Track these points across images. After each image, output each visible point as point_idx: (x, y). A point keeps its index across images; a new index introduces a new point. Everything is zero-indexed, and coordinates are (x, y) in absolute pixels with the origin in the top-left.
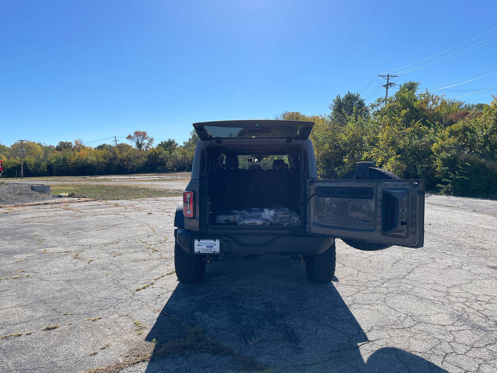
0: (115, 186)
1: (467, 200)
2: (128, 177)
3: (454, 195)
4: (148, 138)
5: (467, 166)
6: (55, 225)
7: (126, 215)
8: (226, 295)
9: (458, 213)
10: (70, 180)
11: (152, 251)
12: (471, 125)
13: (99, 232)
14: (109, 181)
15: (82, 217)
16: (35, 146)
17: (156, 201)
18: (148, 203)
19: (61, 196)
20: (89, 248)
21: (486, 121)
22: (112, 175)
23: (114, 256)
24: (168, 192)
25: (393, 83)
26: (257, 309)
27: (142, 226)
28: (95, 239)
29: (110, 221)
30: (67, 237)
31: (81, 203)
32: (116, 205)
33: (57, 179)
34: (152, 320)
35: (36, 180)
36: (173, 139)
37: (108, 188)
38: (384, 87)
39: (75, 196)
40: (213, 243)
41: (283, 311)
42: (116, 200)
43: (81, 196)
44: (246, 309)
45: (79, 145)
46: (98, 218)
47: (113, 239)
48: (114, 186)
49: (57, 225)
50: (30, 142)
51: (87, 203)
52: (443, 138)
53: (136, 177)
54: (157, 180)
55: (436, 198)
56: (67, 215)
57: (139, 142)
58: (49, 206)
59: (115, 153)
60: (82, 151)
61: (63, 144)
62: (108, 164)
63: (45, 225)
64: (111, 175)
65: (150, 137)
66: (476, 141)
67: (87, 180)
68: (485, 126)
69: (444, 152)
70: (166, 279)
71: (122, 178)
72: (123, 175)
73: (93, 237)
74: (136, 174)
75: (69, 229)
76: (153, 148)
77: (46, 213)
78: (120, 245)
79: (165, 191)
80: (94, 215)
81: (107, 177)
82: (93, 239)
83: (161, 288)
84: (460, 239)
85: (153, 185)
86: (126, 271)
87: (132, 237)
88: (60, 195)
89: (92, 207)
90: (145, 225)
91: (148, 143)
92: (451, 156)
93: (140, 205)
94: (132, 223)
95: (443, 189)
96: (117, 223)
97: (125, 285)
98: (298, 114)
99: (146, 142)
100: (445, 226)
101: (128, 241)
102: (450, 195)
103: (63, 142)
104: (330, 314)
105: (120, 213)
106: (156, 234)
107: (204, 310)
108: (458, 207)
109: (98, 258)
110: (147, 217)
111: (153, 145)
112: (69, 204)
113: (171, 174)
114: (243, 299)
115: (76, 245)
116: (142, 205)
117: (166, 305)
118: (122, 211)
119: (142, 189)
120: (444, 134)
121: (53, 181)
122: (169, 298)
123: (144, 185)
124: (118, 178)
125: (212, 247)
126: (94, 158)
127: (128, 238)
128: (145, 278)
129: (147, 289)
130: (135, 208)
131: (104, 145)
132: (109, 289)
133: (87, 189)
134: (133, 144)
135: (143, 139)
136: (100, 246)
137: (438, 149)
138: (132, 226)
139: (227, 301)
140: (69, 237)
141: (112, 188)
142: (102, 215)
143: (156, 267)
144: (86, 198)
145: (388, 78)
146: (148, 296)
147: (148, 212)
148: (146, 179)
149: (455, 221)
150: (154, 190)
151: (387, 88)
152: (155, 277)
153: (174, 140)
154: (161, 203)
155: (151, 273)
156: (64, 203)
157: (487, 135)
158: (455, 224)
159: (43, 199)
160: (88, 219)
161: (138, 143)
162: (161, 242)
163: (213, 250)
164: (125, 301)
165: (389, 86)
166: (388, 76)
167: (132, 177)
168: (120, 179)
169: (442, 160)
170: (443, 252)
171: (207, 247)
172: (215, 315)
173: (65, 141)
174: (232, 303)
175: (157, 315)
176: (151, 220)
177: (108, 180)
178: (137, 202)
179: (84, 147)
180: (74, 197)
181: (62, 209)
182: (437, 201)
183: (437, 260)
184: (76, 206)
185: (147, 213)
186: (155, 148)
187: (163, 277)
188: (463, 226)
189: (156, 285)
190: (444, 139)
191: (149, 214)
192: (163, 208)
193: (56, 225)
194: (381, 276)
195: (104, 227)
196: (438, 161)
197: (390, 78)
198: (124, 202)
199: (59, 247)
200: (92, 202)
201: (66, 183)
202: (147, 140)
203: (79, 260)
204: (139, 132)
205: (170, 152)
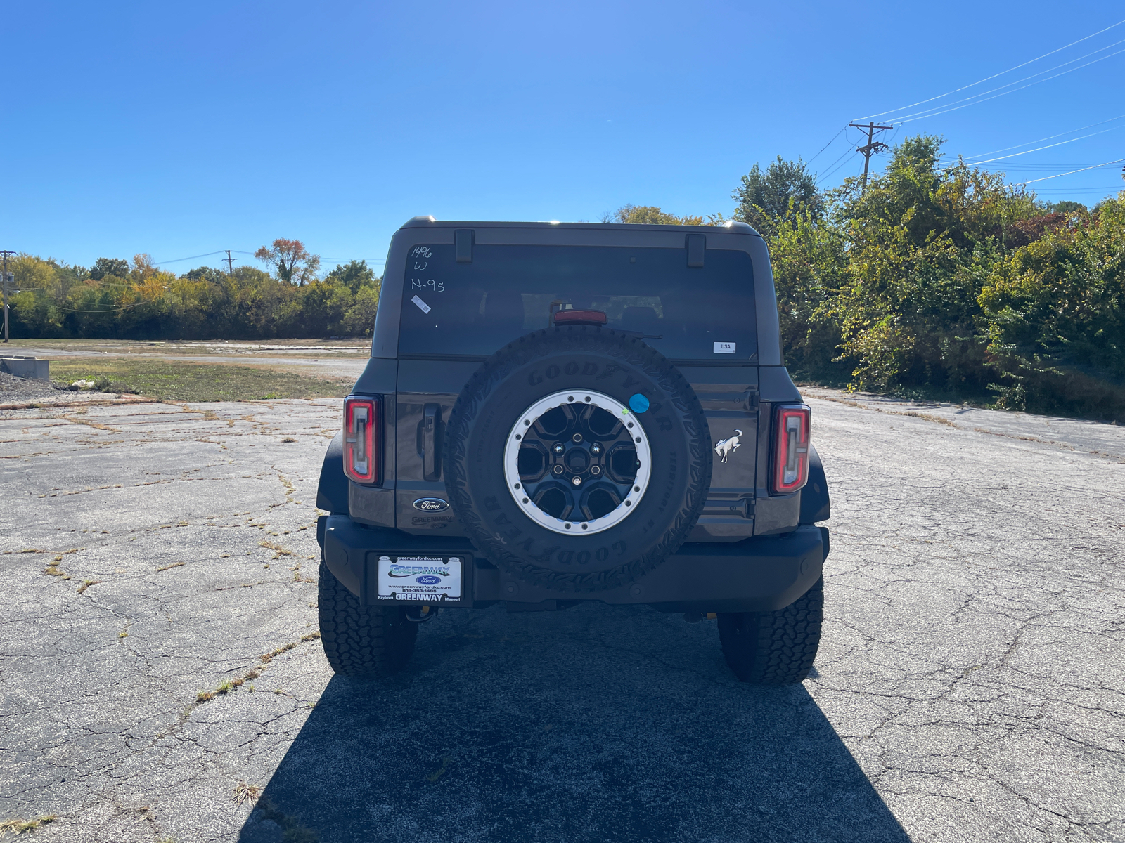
0: (220, 367)
1: (1063, 425)
2: (257, 346)
3: (1027, 411)
4: (307, 256)
5: (1060, 342)
6: (28, 467)
7: (226, 444)
8: (478, 726)
9: (1061, 458)
10: (119, 348)
11: (274, 553)
12: (1074, 244)
13: (142, 490)
14: (209, 353)
15: (109, 446)
16: (40, 266)
17: (312, 408)
18: (291, 410)
19: (75, 389)
20: (99, 539)
21: (1110, 237)
22: (220, 340)
23: (162, 568)
24: (344, 385)
25: (882, 144)
26: (578, 790)
27: (262, 477)
28: (124, 510)
29: (180, 460)
30: (50, 503)
31: (122, 407)
32: (209, 416)
33: (87, 344)
34: (223, 836)
35: (36, 346)
36: (361, 261)
37: (202, 370)
38: (862, 152)
39: (111, 389)
40: (440, 568)
41: (665, 800)
42: (213, 401)
43: (124, 390)
44: (542, 789)
45: (143, 267)
46: (151, 449)
47: (173, 512)
48: (218, 367)
49: (36, 467)
50: (29, 258)
51: (136, 409)
52: (1005, 274)
53: (276, 347)
54: (322, 355)
55: (991, 418)
56: (73, 438)
57: (286, 265)
58: (35, 413)
59: (227, 288)
60: (149, 283)
61: (107, 263)
62: (210, 315)
63: (5, 465)
64: (217, 339)
65: (311, 255)
66: (1086, 284)
67: (158, 349)
68: (1109, 247)
69: (1007, 307)
70: (297, 657)
71: (240, 348)
72: (245, 342)
73: (120, 504)
74: (277, 340)
75: (65, 478)
76: (317, 281)
77: (21, 432)
78: (190, 533)
79: (337, 382)
80: (142, 441)
81: (208, 345)
82: (120, 510)
83: (277, 693)
84: (1100, 534)
85: (312, 366)
86: (183, 622)
87: (227, 510)
88: (73, 384)
89: (146, 417)
90: (270, 472)
91: (306, 270)
92: (1026, 317)
93: (270, 418)
94: (235, 467)
95: (1001, 396)
96: (199, 465)
97: (165, 678)
98: (656, 211)
99: (301, 265)
100: (1045, 494)
101: (214, 520)
102: (1017, 411)
103: (106, 260)
104: (823, 818)
105: (212, 438)
106: (295, 501)
107: (405, 792)
108: (1053, 441)
109: (113, 575)
110: (280, 451)
111: (317, 273)
112: (89, 409)
113: (358, 342)
114: (534, 746)
115: (63, 530)
116: (274, 417)
117: (280, 768)
118: (219, 431)
119: (282, 376)
120: (1008, 266)
121: (75, 350)
122: (294, 736)
123: (291, 365)
124: (232, 348)
125: (436, 582)
126: (177, 300)
127: (216, 512)
128: (235, 651)
129: (231, 697)
130: (254, 423)
131: (203, 270)
132: (114, 693)
133: (150, 372)
134: (270, 269)
135: (294, 257)
136: (131, 535)
137: (993, 300)
138: (233, 475)
139: (483, 755)
140: (56, 505)
141: (210, 372)
142: (164, 440)
143: (273, 610)
144: (137, 394)
145: (871, 131)
146: (229, 727)
147: (285, 437)
148: (297, 352)
149: (1064, 480)
150: (310, 379)
151: (868, 156)
152: (265, 648)
153: (363, 262)
154: (324, 412)
155: (257, 632)
156: (78, 406)
157: (1112, 269)
158: (1068, 488)
159: (28, 395)
160: (121, 453)
161: (282, 267)
162: (305, 525)
163: (440, 592)
164: (150, 743)
165: (872, 150)
166: (872, 126)
167: (267, 347)
168: (237, 350)
169: (1002, 327)
170: (1075, 576)
171: (419, 580)
172: (441, 818)
173: (110, 258)
174: (496, 762)
175: (242, 815)
176: (288, 460)
177: (207, 352)
178: (262, 409)
179: (155, 273)
180: (108, 392)
181: (67, 422)
182: (995, 426)
183: (1070, 602)
184: (106, 414)
185: (280, 440)
186: (322, 280)
187: (290, 648)
188: (1090, 494)
189: (265, 678)
190: (1009, 277)
191: (287, 441)
192: (324, 427)
193: (32, 467)
194: (936, 658)
195: (158, 475)
196: (994, 330)
197: (875, 130)
198: (232, 407)
199: (17, 534)
200: (148, 405)
201: (106, 354)
202: (304, 261)
203: (56, 579)
204: (286, 243)
205: (354, 292)
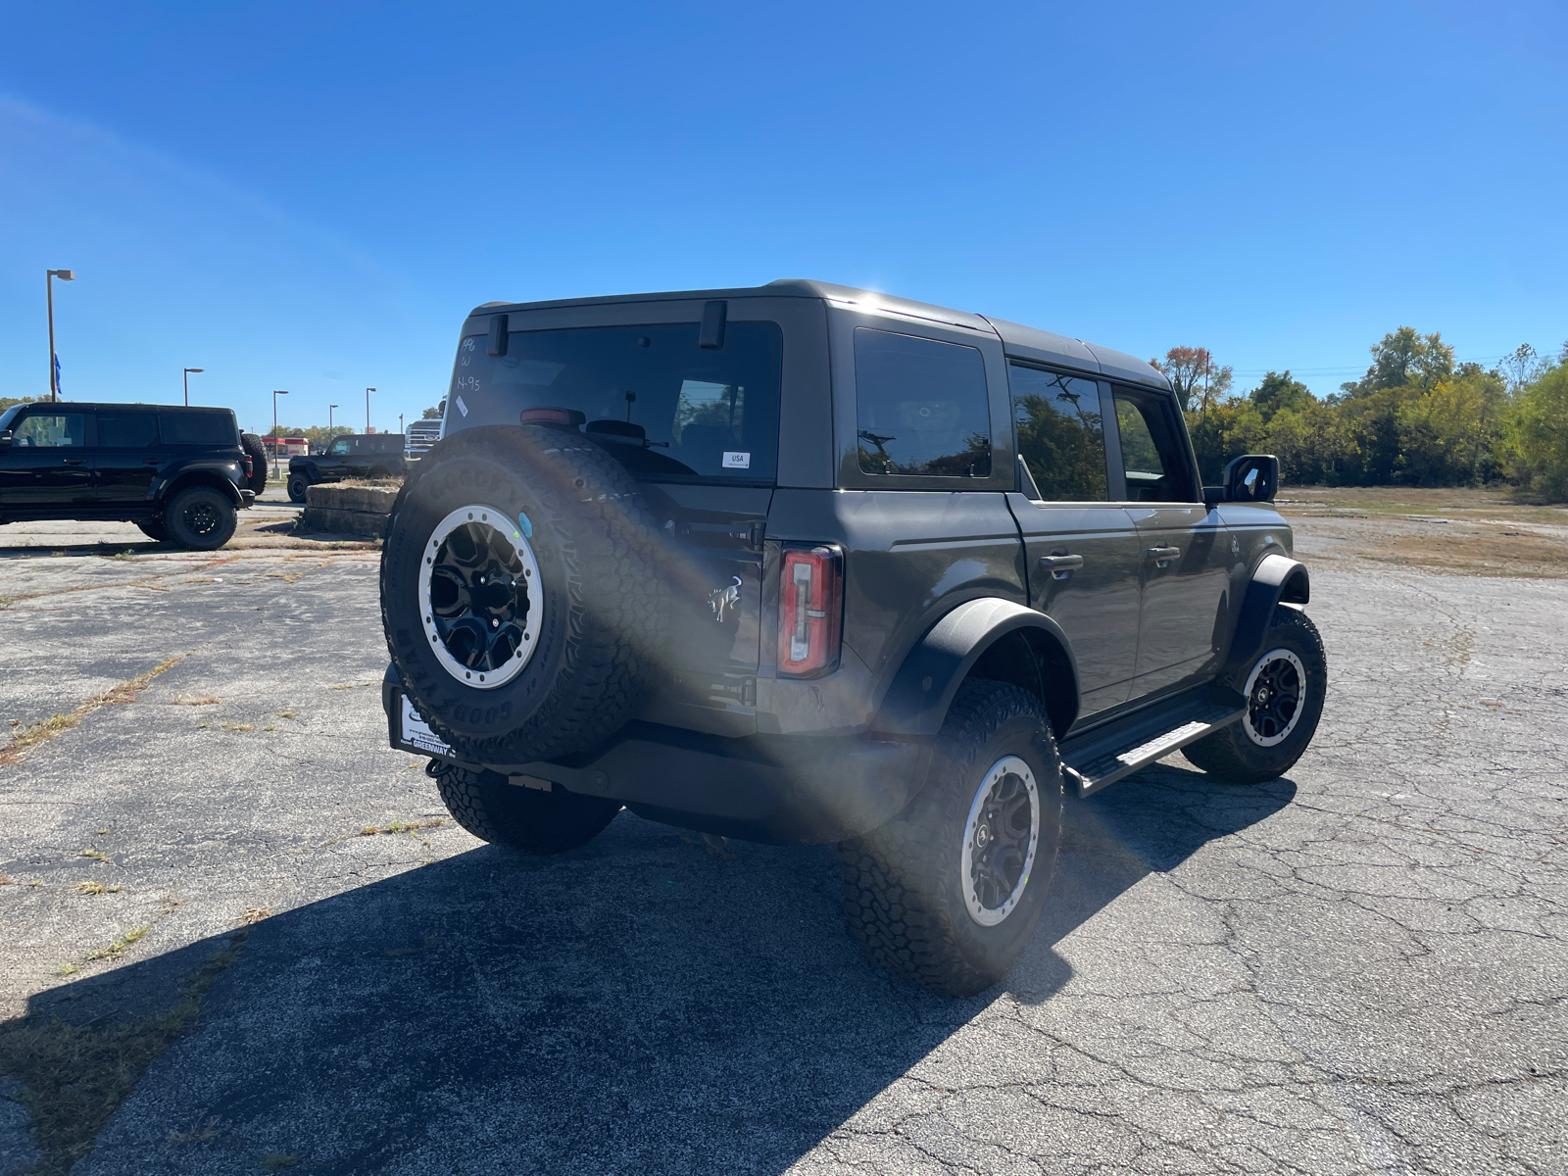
4: (1214, 370)
57: (1183, 384)
65: (1220, 368)
83: (425, 844)
91: (1211, 389)
99: (1204, 382)
111: (1227, 392)
135: (1195, 372)
202: (1210, 377)
204: (1186, 352)
205: (1267, 418)
